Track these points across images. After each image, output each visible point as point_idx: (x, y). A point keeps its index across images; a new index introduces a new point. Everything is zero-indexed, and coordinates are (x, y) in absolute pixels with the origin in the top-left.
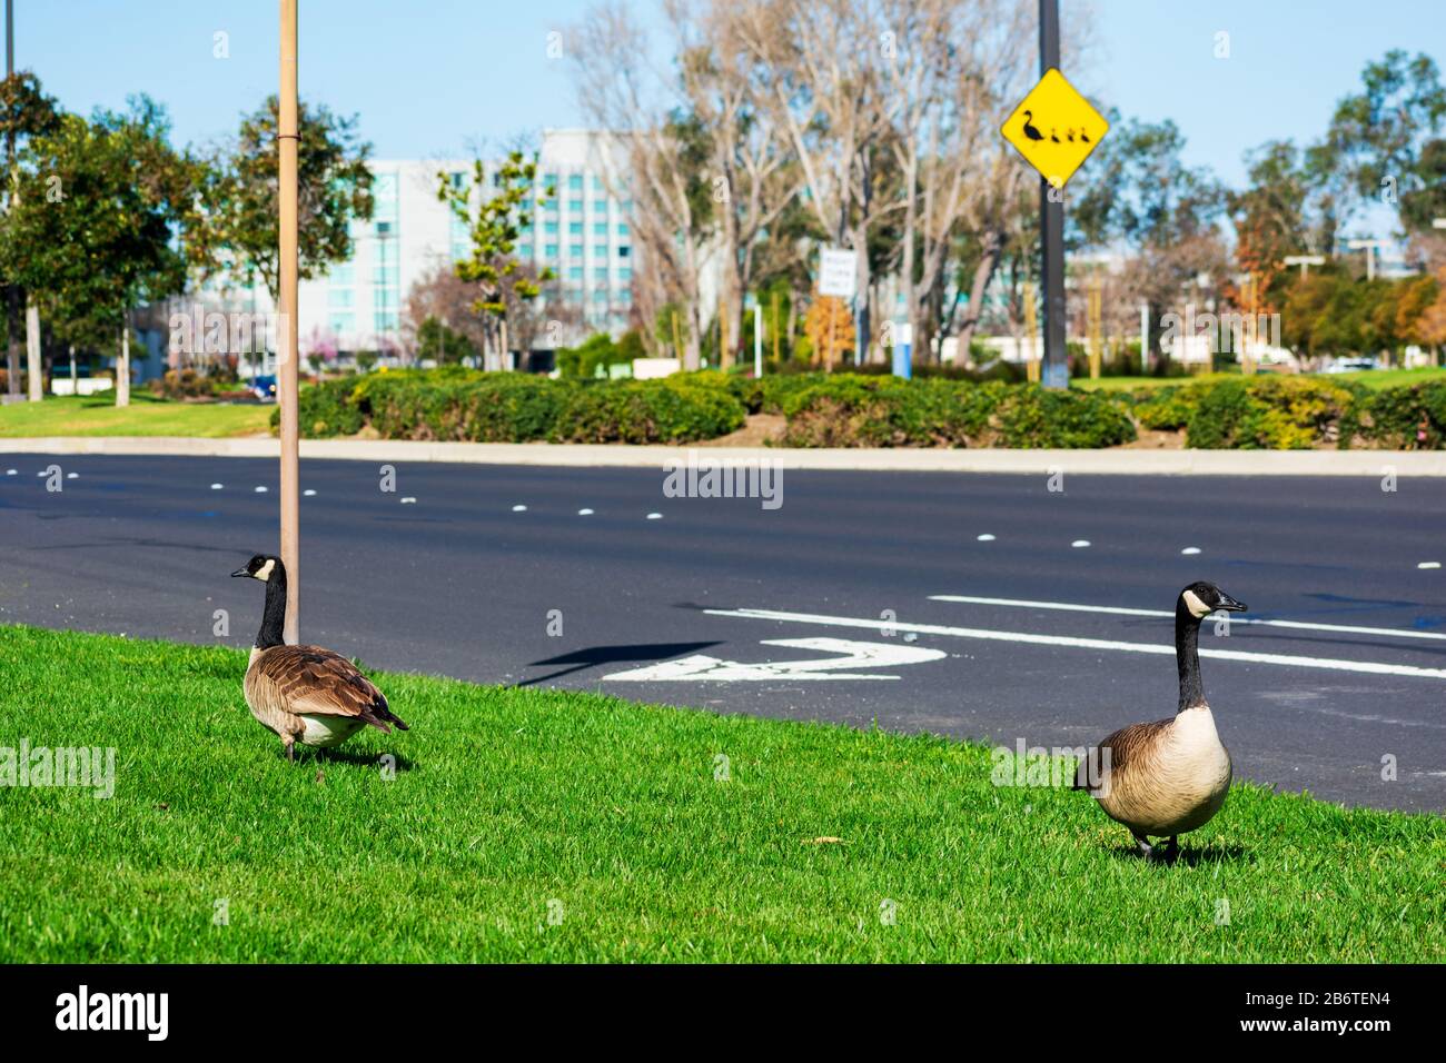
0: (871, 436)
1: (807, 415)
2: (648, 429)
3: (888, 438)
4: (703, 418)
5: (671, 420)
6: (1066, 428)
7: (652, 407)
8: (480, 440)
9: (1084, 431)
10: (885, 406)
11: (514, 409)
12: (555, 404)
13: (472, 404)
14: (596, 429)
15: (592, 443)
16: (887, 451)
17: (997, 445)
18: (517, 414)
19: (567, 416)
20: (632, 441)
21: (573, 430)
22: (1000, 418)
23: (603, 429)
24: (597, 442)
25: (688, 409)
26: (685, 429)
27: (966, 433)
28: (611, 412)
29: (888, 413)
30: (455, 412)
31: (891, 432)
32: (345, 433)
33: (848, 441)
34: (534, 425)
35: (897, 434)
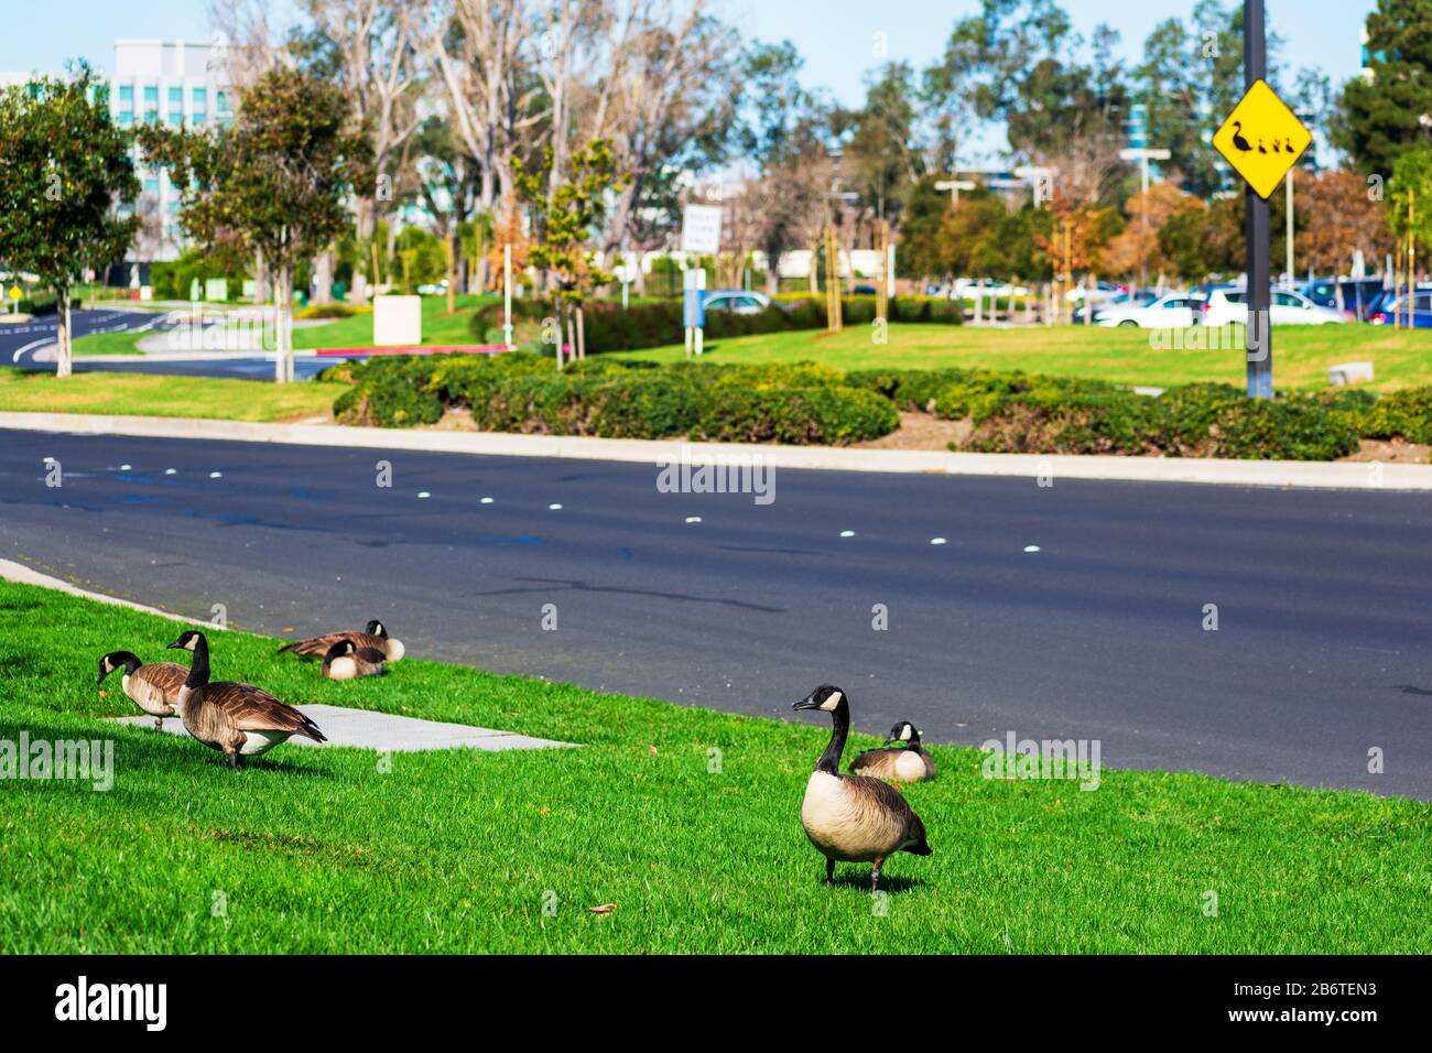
0: (1072, 443)
1: (998, 419)
2: (810, 429)
3: (1092, 445)
4: (866, 418)
5: (835, 422)
6: (1298, 440)
7: (816, 407)
8: (605, 435)
9: (1317, 443)
10: (1090, 413)
11: (649, 406)
12: (686, 400)
13: (598, 399)
14: (749, 428)
15: (741, 441)
16: (1088, 458)
17: (1218, 455)
18: (651, 411)
19: (712, 414)
20: (791, 441)
21: (720, 429)
22: (1222, 429)
23: (755, 428)
24: (749, 440)
25: (851, 409)
26: (849, 430)
27: (1182, 443)
28: (767, 412)
29: (1092, 421)
30: (575, 407)
31: (1095, 439)
32: (426, 422)
33: (1044, 447)
34: (668, 422)
35: (1102, 441)
